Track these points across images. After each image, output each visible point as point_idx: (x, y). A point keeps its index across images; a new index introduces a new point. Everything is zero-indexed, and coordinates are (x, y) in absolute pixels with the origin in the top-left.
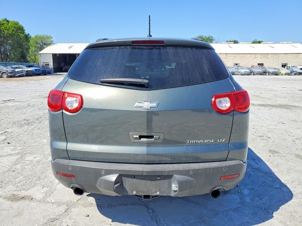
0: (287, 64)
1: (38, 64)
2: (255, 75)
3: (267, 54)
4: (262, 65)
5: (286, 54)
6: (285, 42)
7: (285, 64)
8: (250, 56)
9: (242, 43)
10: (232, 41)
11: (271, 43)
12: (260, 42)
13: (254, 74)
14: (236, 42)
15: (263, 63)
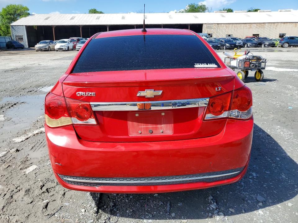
0: (285, 34)
1: (10, 37)
2: (249, 47)
3: (264, 23)
4: (257, 36)
5: (284, 23)
6: (284, 10)
7: (283, 34)
8: (244, 26)
9: (237, 11)
10: (226, 10)
11: (269, 10)
12: (256, 11)
13: (247, 46)
14: (230, 11)
15: (258, 34)
